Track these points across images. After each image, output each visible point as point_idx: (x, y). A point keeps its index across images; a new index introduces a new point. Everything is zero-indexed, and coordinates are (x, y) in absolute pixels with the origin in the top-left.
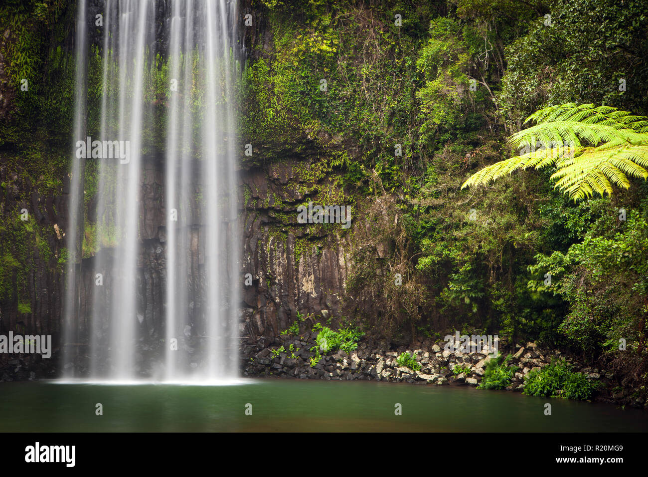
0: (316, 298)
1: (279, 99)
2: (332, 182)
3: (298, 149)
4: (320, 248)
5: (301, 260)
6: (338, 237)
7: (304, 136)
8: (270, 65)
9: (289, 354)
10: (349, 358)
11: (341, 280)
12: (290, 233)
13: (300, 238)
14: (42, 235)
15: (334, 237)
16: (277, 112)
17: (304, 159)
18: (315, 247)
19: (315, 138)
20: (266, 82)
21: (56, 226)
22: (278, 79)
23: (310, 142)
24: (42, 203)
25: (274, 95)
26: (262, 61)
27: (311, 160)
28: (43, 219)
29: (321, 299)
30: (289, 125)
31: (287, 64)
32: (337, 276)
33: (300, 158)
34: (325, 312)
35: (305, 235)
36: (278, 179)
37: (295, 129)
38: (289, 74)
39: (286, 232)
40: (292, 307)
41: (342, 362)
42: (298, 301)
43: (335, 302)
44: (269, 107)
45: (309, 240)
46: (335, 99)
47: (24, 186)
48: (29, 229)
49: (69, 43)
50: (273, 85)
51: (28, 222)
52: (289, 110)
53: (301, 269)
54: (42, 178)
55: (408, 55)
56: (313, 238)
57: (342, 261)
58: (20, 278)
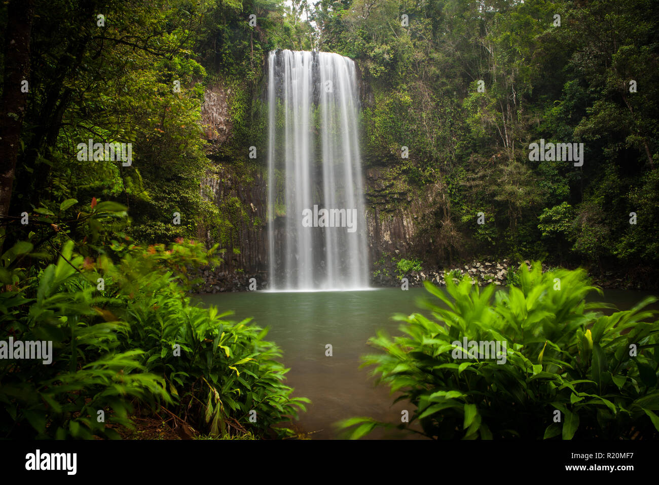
0: (391, 244)
1: (378, 130)
2: (400, 179)
3: (384, 160)
4: (392, 217)
5: (383, 223)
6: (402, 210)
7: (389, 151)
8: (373, 111)
9: (384, 274)
10: (419, 275)
11: (405, 234)
12: (377, 208)
13: (382, 211)
14: (244, 209)
15: (400, 210)
16: (376, 137)
17: (386, 166)
18: (390, 216)
19: (395, 154)
20: (370, 121)
21: (252, 204)
22: (377, 119)
23: (393, 155)
24: (244, 191)
25: (375, 128)
26: (368, 109)
27: (390, 167)
28: (245, 200)
29: (394, 244)
30: (382, 146)
31: (382, 111)
32: (402, 231)
33: (384, 165)
34: (397, 251)
35: (385, 209)
36: (372, 177)
37: (384, 148)
38: (384, 116)
39: (374, 208)
40: (379, 249)
41: (416, 277)
42: (382, 245)
43: (402, 246)
44: (373, 134)
45: (387, 212)
46: (407, 131)
47: (234, 182)
48: (238, 205)
49: (265, 96)
50: (375, 122)
51: (237, 201)
52: (383, 136)
53: (383, 228)
54: (243, 177)
55: (447, 106)
56: (389, 211)
57: (405, 223)
58: (234, 234)
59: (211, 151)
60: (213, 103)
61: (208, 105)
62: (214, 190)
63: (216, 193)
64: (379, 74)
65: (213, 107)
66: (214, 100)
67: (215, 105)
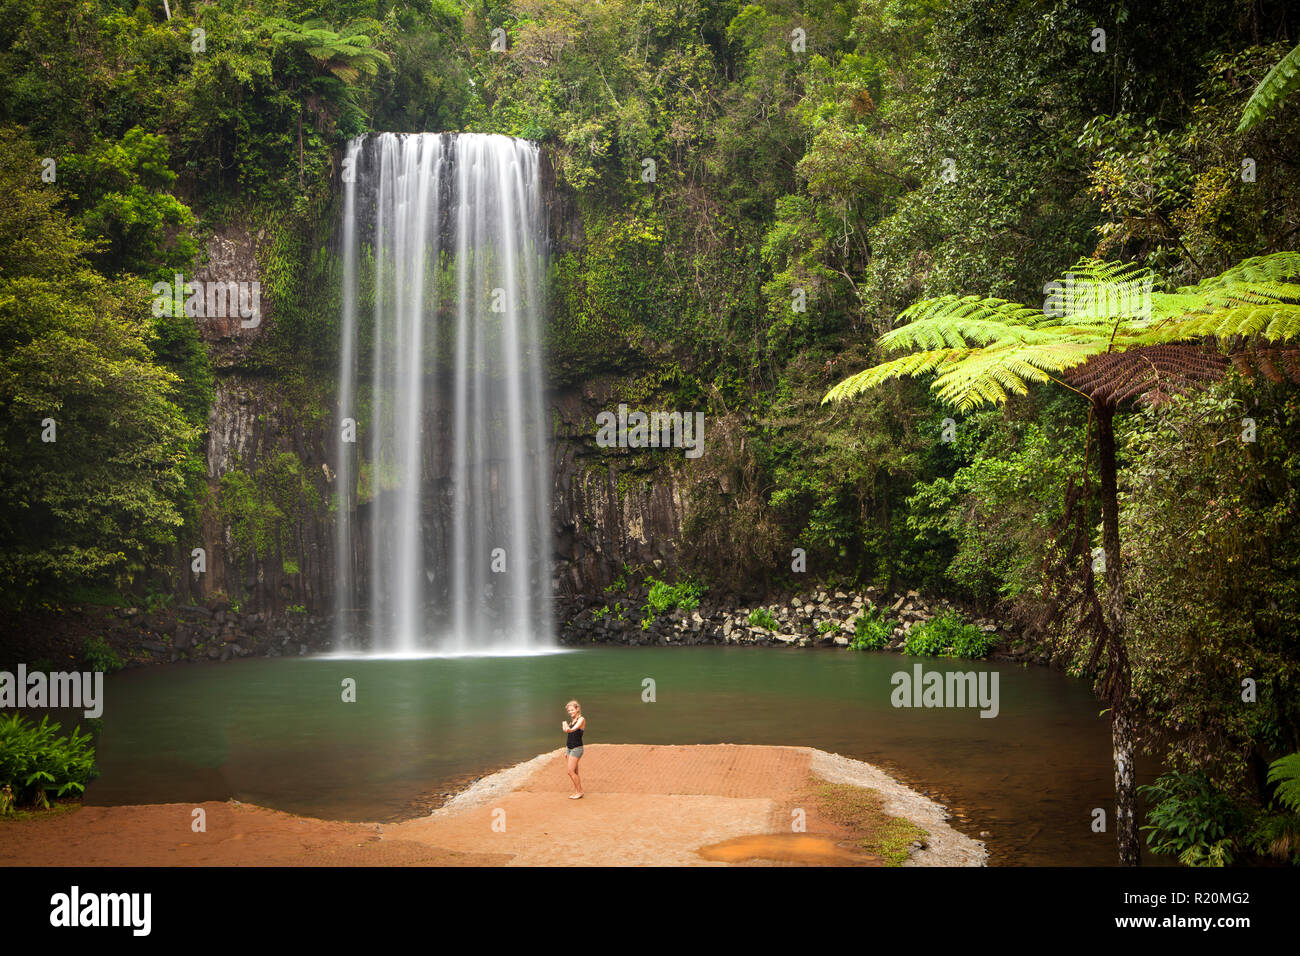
0: (646, 546)
1: (592, 301)
2: (661, 402)
3: (618, 362)
4: (649, 484)
5: (626, 499)
6: (672, 469)
7: (626, 345)
8: (580, 259)
9: (615, 615)
10: (690, 618)
11: (676, 523)
12: (612, 466)
13: (624, 472)
14: (308, 477)
15: (666, 472)
16: (590, 316)
17: (625, 374)
18: (643, 482)
19: (639, 348)
20: (576, 280)
21: (324, 466)
22: (591, 276)
23: (633, 352)
24: (307, 438)
25: (587, 296)
26: (570, 255)
27: (635, 375)
28: (309, 457)
29: (653, 546)
30: (606, 333)
31: (602, 258)
32: (671, 517)
33: (620, 372)
34: (657, 562)
35: (630, 468)
36: (594, 400)
37: (613, 337)
38: (605, 270)
39: (606, 465)
40: (616, 557)
41: (680, 623)
42: (624, 549)
43: (671, 550)
44: (581, 310)
45: (635, 473)
46: (661, 299)
47: (285, 419)
48: (293, 470)
49: (335, 242)
50: (585, 283)
51: (291, 462)
52: (606, 314)
53: (626, 510)
54: (307, 407)
55: (751, 241)
56: (640, 472)
57: (677, 499)
58: (284, 531)
59: (230, 359)
60: (226, 263)
61: (218, 267)
62: (243, 439)
63: (247, 444)
64: (583, 183)
65: (229, 271)
66: (231, 255)
67: (231, 265)
